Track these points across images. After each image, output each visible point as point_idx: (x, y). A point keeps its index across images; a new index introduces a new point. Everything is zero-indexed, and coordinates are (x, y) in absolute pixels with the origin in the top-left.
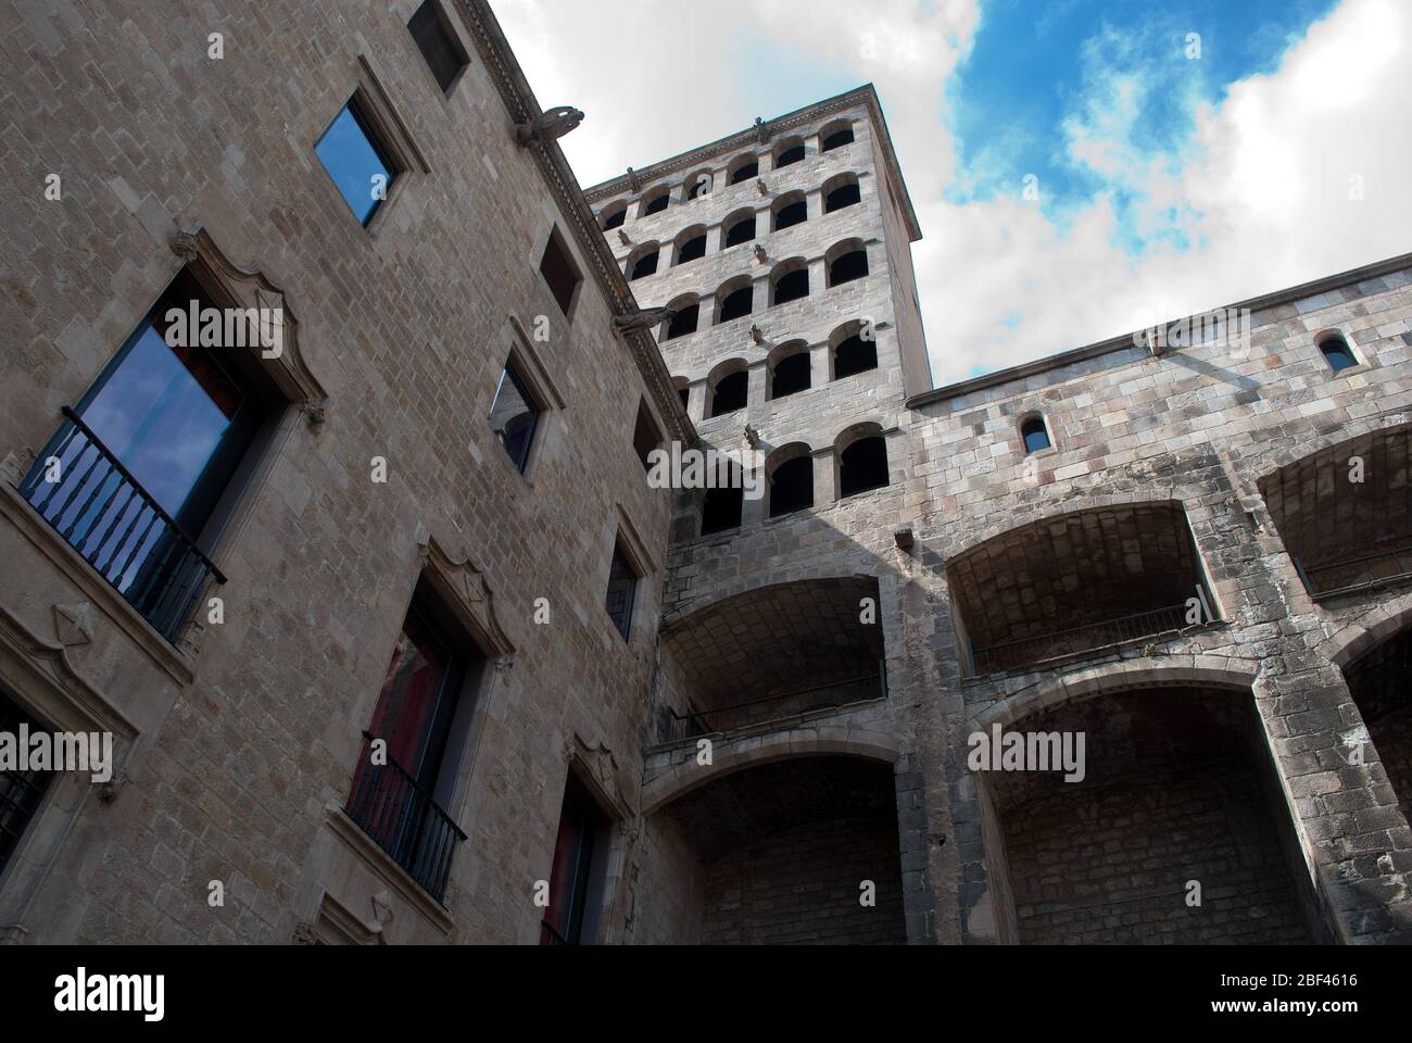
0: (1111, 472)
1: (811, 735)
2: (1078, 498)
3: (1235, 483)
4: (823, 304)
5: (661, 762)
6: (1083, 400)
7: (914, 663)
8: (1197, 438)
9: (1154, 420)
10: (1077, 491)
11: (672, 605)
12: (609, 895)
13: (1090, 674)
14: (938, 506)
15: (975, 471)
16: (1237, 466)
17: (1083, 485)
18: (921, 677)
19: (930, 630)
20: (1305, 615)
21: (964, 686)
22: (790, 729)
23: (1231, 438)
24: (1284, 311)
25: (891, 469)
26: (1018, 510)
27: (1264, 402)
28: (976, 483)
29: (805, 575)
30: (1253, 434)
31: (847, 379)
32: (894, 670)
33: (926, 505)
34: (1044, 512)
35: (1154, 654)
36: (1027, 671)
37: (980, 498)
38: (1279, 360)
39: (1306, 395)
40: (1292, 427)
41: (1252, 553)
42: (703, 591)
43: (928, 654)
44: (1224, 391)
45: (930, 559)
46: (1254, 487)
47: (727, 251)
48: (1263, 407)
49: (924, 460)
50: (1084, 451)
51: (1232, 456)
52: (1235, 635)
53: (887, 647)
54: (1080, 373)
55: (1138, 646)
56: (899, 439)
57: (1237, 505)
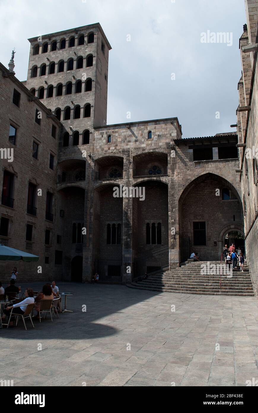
0: (117, 150)
1: (76, 184)
2: (112, 153)
3: (130, 157)
4: (84, 96)
5: (58, 185)
6: (117, 135)
7: (89, 176)
8: (128, 147)
9: (124, 141)
10: (112, 152)
11: (59, 159)
12: (53, 204)
13: (108, 182)
14: (95, 150)
15: (100, 145)
16: (131, 153)
17: (113, 152)
18: (89, 178)
19: (91, 171)
20: (131, 179)
21: (94, 181)
22: (74, 183)
23: (132, 148)
24: (146, 124)
25: (90, 141)
26: (105, 154)
27: (138, 142)
28: (100, 147)
29: (77, 158)
30: (135, 148)
31: (86, 118)
32: (86, 177)
33: (93, 149)
34: (107, 155)
35: (115, 181)
36: (101, 180)
37: (100, 150)
38: (142, 135)
39: (143, 143)
40: (139, 148)
41: (129, 168)
42: (63, 158)
43: (91, 175)
44: (134, 139)
45: (93, 159)
46: (132, 157)
47: (68, 72)
48: (138, 143)
49: (94, 140)
50: (115, 145)
51: (131, 151)
52: (123, 180)
53: (86, 173)
54: (117, 129)
55: (113, 179)
56: (91, 134)
57: (129, 160)
